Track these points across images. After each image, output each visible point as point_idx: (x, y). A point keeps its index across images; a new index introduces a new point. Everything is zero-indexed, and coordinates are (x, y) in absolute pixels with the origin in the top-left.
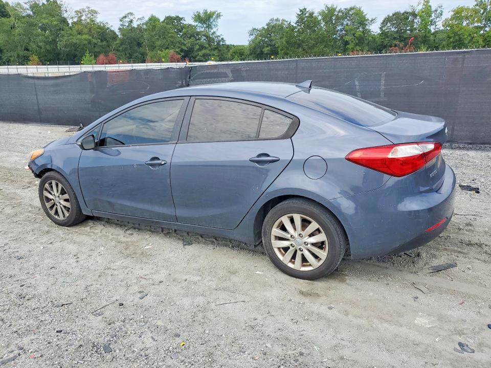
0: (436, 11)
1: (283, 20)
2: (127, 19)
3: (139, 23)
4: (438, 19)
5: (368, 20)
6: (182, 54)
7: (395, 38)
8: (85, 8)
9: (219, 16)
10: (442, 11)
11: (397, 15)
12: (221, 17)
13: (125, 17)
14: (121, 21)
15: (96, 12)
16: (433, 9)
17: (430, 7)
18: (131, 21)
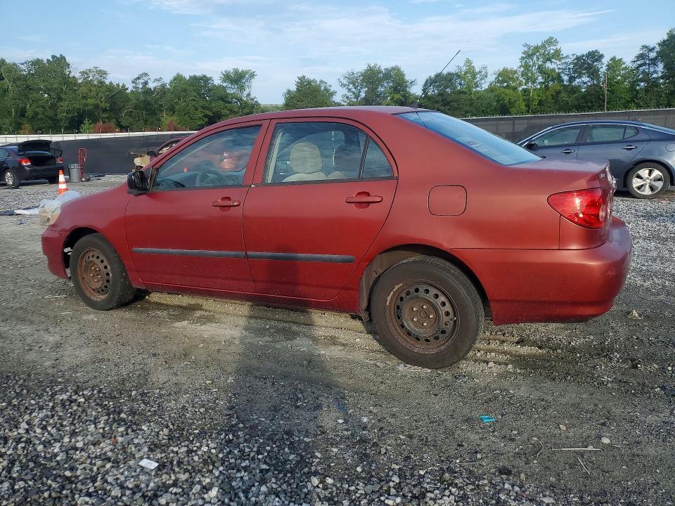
0: (480, 72)
1: (321, 81)
2: (142, 81)
3: (155, 84)
4: (483, 81)
5: (408, 82)
6: (207, 120)
7: (436, 102)
8: (92, 68)
9: (252, 75)
10: (487, 73)
11: (439, 76)
12: (255, 77)
13: (139, 78)
14: (133, 82)
15: (105, 73)
16: (477, 70)
17: (473, 67)
18: (146, 83)
